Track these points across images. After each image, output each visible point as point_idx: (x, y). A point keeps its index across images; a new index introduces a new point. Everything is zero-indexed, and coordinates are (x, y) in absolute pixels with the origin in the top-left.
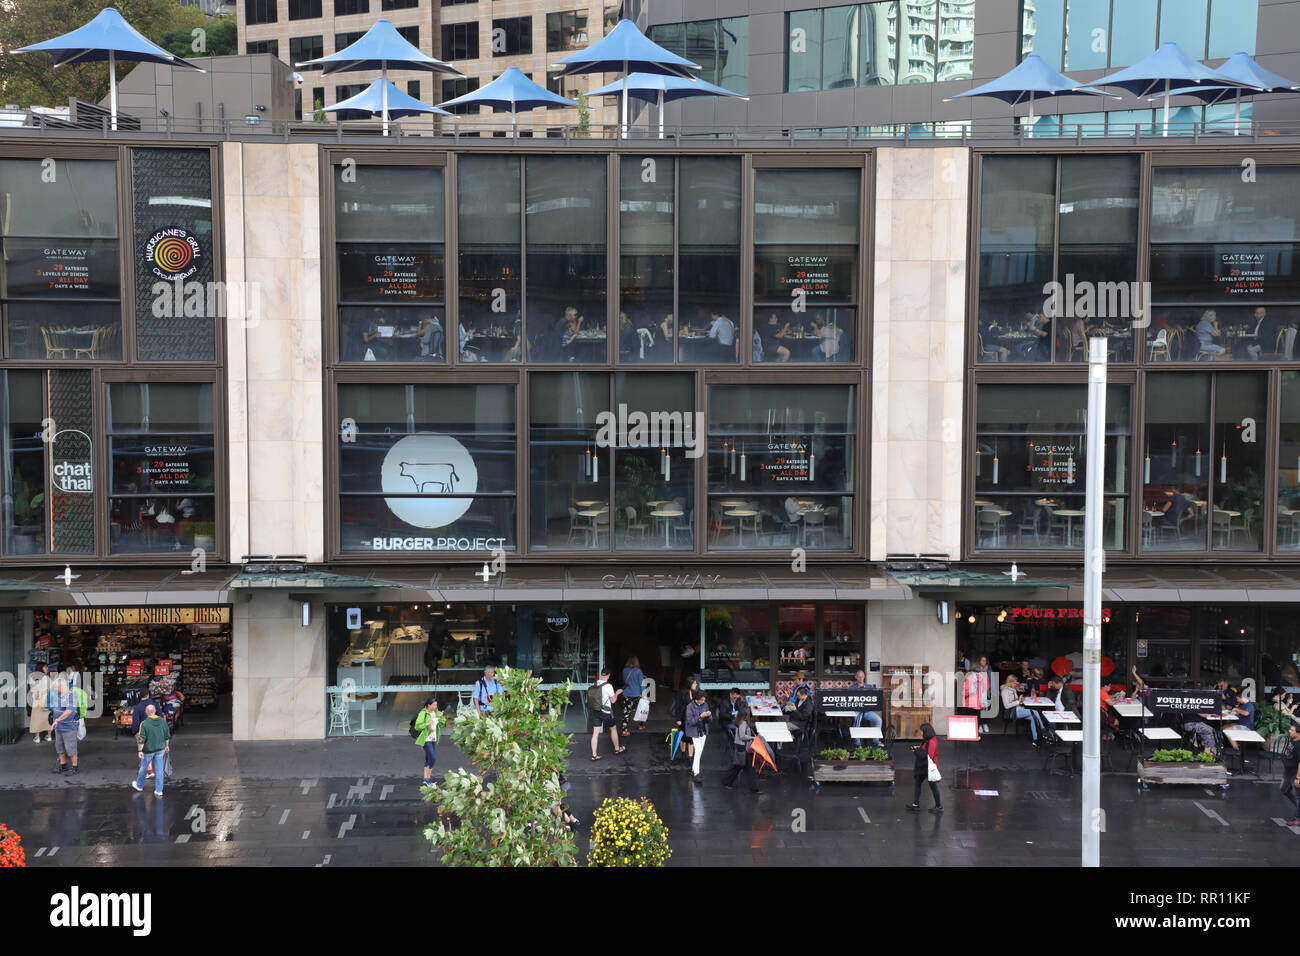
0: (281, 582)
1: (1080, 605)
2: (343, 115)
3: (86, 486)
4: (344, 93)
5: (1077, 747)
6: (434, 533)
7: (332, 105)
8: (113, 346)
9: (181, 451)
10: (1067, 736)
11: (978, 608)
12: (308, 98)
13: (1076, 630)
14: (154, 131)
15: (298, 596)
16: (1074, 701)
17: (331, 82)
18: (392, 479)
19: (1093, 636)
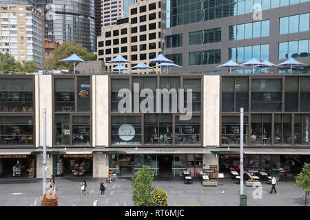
0: (101, 150)
1: (239, 155)
2: (114, 70)
3: (69, 133)
4: (114, 66)
5: (239, 179)
6: (128, 142)
7: (112, 68)
8: (73, 110)
9: (84, 127)
10: (237, 177)
11: (222, 155)
12: (108, 67)
13: (239, 159)
14: (82, 74)
15: (104, 152)
16: (239, 171)
17: (112, 65)
18: (120, 132)
19: (242, 160)
